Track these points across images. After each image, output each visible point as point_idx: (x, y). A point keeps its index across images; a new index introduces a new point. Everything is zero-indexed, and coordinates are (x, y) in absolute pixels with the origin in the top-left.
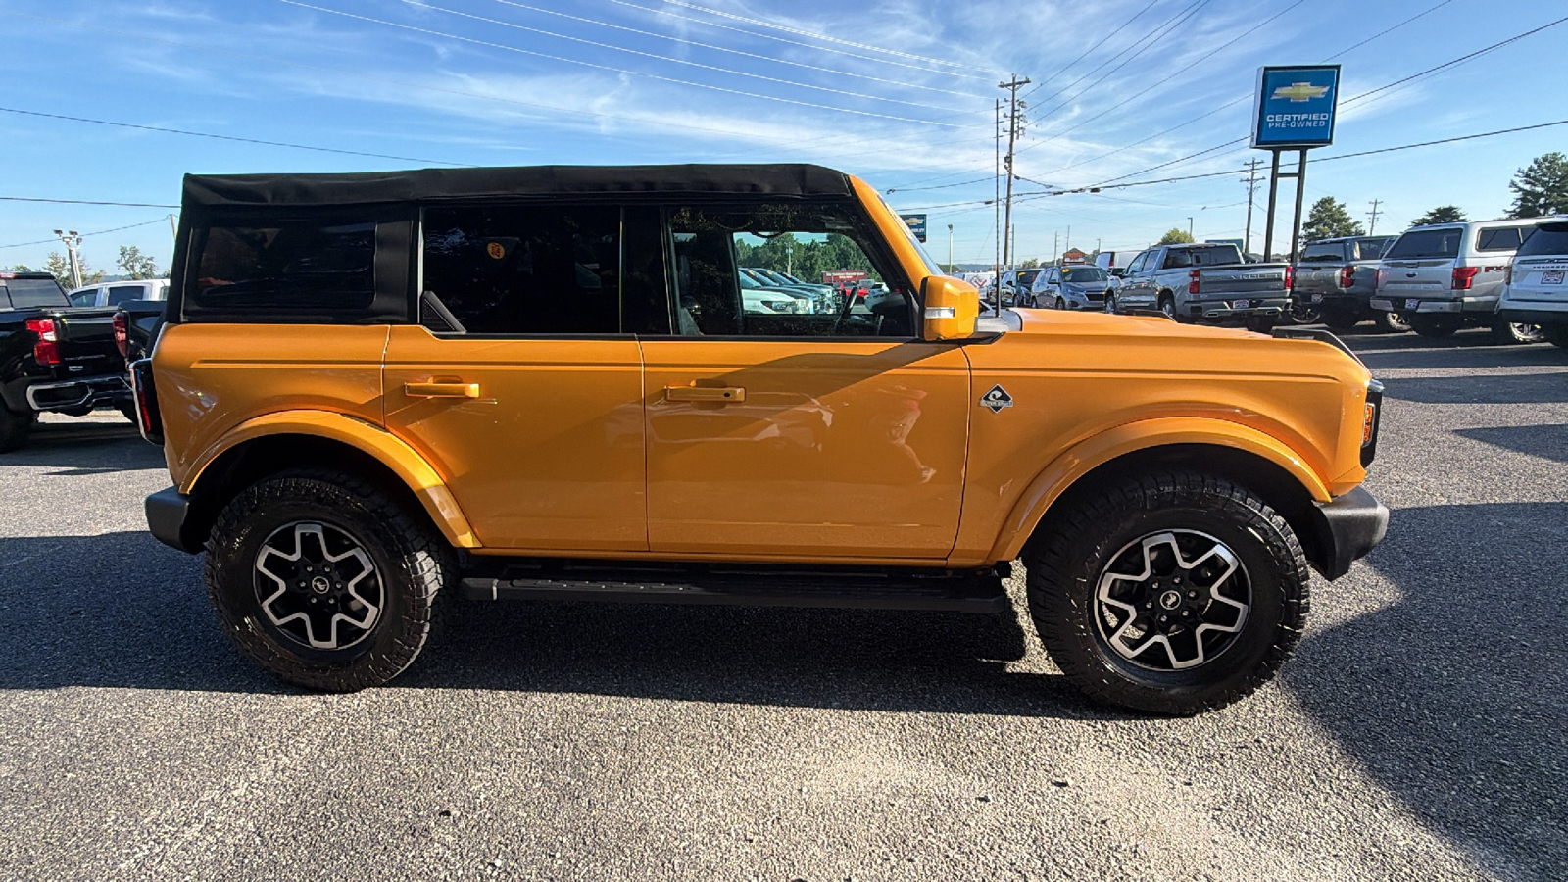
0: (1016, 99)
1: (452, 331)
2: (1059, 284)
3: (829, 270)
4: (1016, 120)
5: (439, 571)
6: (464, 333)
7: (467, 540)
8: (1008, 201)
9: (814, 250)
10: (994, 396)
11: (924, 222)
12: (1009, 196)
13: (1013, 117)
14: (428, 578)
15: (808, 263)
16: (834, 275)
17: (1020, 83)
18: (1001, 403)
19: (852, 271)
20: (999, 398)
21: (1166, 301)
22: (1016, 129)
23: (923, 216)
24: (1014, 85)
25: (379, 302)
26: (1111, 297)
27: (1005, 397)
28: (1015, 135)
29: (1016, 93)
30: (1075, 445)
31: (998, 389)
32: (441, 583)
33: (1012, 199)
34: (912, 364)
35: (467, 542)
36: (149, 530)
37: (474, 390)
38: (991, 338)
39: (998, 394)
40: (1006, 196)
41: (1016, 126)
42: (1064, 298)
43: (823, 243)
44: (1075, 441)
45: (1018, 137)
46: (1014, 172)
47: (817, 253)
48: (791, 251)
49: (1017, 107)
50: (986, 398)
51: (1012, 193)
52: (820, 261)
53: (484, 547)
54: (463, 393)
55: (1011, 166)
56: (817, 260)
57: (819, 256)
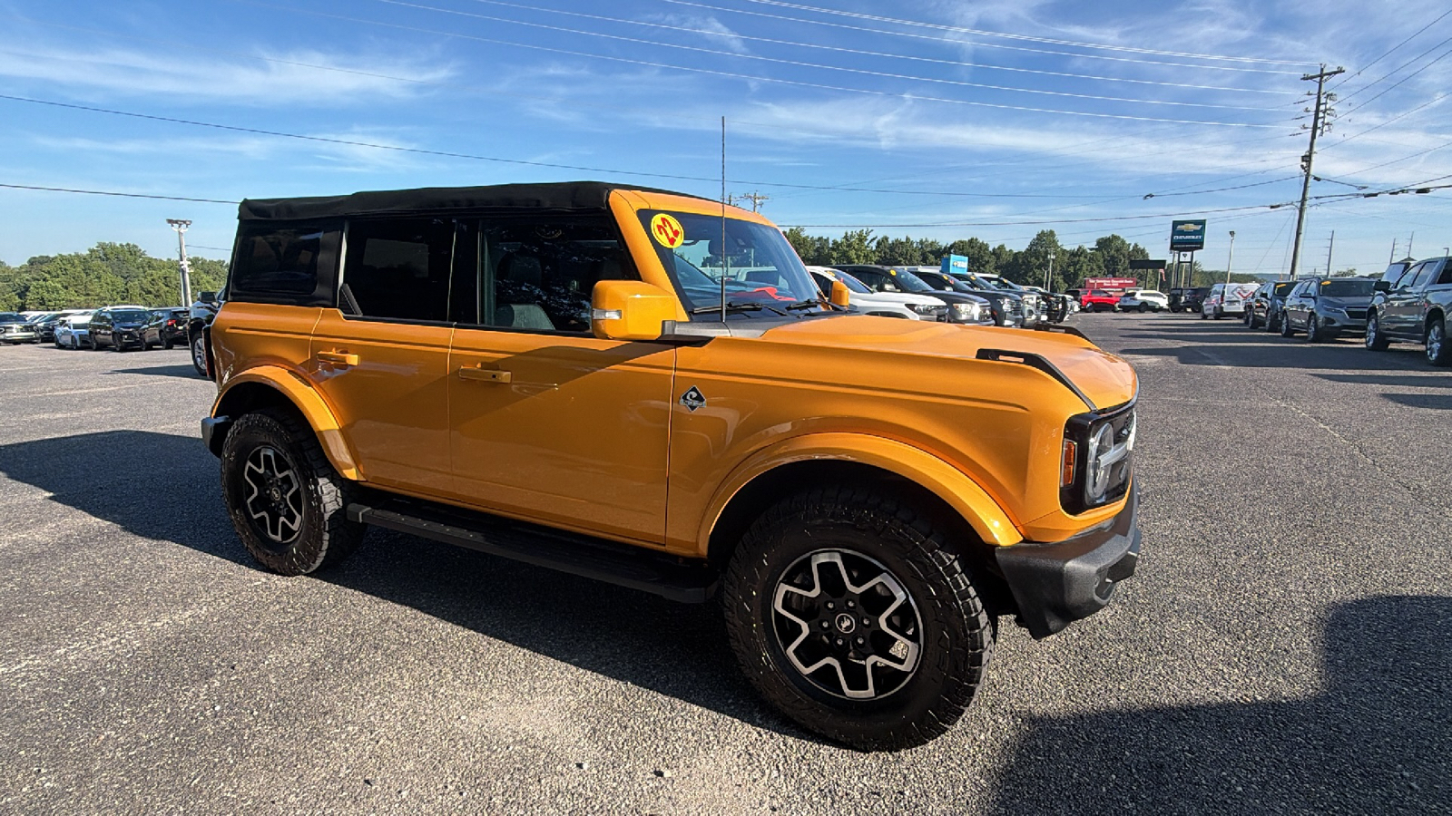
0: (1323, 91)
1: (353, 313)
2: (1314, 298)
3: (1094, 277)
4: (1321, 115)
5: (339, 495)
6: (360, 316)
7: (351, 474)
8: (1302, 204)
9: (1080, 256)
10: (691, 396)
11: (1203, 228)
12: (1304, 199)
13: (1317, 111)
14: (326, 499)
15: (1071, 269)
16: (1098, 281)
17: (1329, 74)
18: (695, 403)
19: (1120, 278)
20: (695, 399)
21: (1435, 322)
22: (1319, 125)
23: (1202, 223)
24: (1321, 76)
25: (319, 290)
26: (1373, 316)
27: (700, 398)
28: (1319, 132)
29: (1323, 84)
30: (758, 451)
31: (694, 390)
32: (341, 504)
33: (1307, 202)
34: (631, 361)
35: (351, 475)
36: (201, 437)
37: (353, 359)
38: (701, 342)
39: (694, 395)
40: (1300, 198)
41: (1320, 121)
42: (1318, 314)
43: (1091, 249)
44: (758, 447)
45: (1322, 133)
46: (1313, 171)
47: (1082, 259)
48: (1053, 257)
49: (1323, 101)
50: (685, 398)
51: (1308, 195)
52: (1084, 268)
53: (367, 481)
54: (345, 361)
55: (1309, 166)
56: (1082, 266)
57: (1084, 262)
